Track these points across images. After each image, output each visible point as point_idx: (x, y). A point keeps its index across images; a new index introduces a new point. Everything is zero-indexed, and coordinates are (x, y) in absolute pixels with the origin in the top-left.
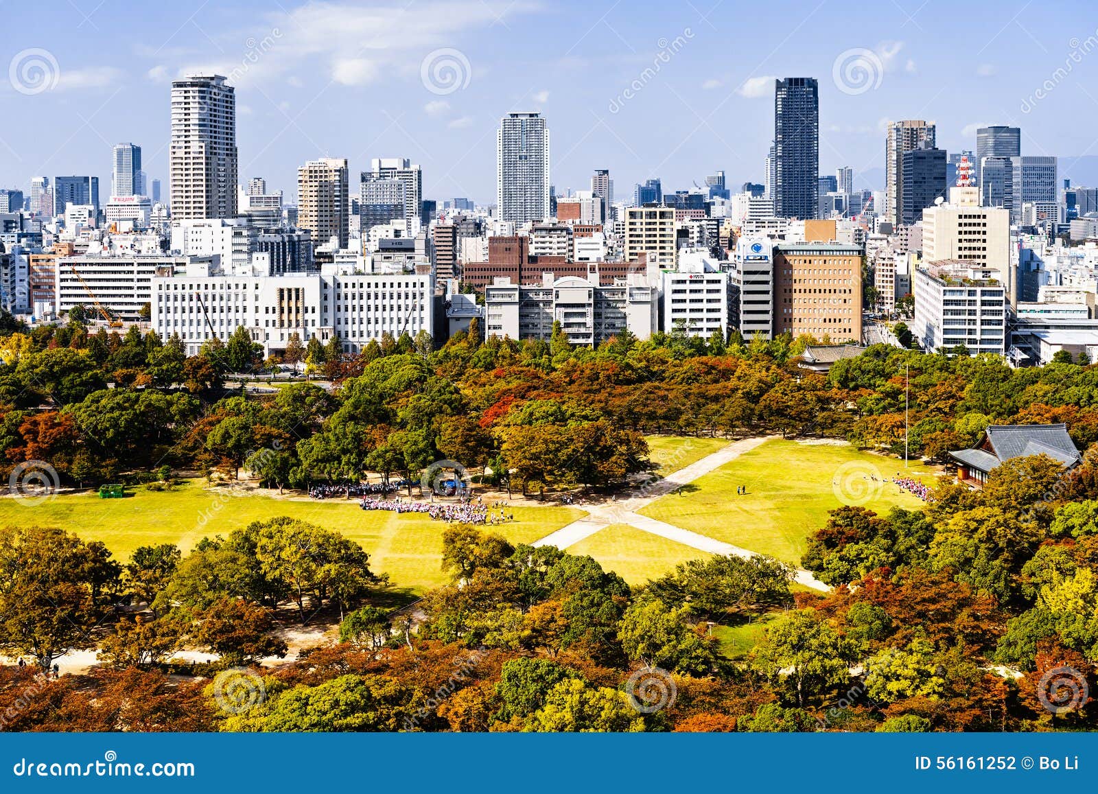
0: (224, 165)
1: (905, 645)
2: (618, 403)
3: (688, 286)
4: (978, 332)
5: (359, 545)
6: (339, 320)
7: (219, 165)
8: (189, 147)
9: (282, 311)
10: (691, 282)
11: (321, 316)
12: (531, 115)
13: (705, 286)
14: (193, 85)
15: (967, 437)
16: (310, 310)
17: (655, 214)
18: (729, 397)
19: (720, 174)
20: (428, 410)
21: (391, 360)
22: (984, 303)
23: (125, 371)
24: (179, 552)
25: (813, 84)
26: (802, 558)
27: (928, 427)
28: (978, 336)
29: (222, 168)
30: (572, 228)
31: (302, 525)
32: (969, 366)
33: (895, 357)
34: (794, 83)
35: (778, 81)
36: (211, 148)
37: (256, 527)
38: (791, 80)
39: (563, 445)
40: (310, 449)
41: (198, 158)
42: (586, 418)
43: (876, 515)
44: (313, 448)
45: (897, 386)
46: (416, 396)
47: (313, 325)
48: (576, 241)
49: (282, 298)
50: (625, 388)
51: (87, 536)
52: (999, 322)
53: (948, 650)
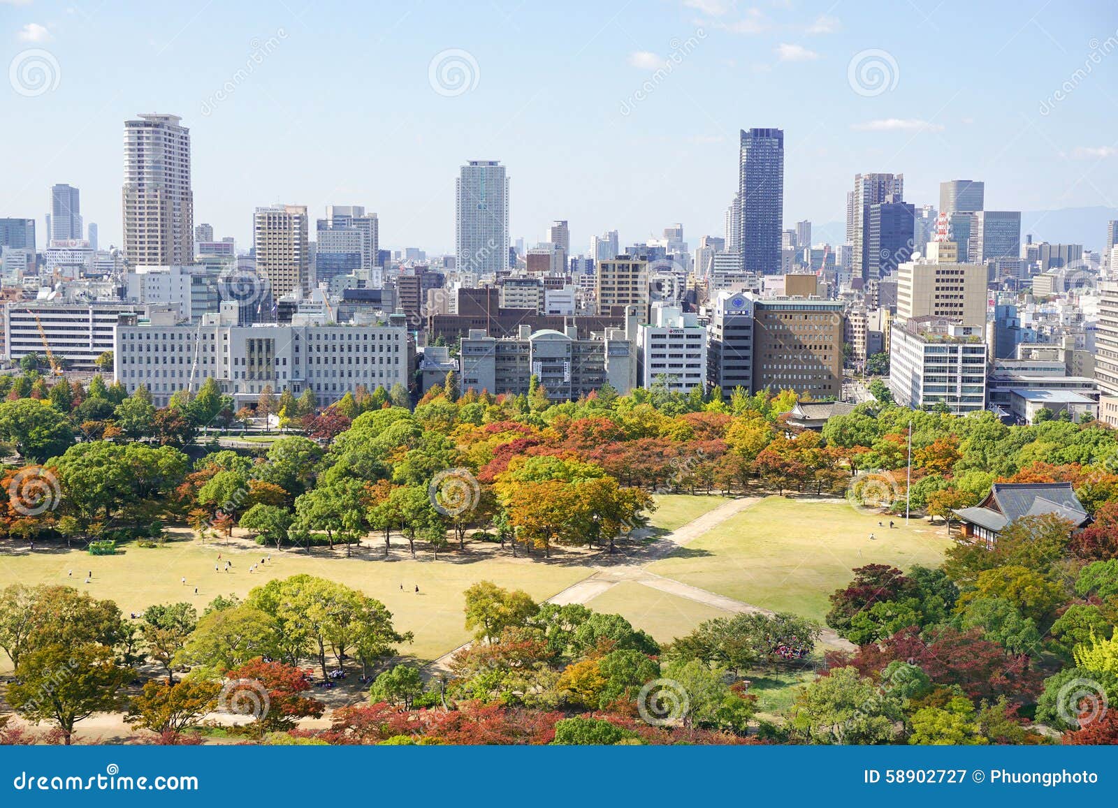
0: (179, 210)
1: (944, 704)
2: (613, 459)
3: (667, 341)
4: (959, 390)
5: (382, 603)
6: (311, 372)
7: (174, 209)
8: (143, 191)
9: (252, 363)
10: (671, 336)
11: (293, 369)
12: (491, 163)
13: (685, 341)
14: (147, 125)
15: (971, 495)
16: (281, 362)
17: (628, 267)
18: (725, 454)
19: (679, 227)
20: (426, 466)
21: (380, 414)
22: (965, 360)
23: (92, 423)
24: (195, 610)
25: (778, 135)
26: (827, 617)
27: (930, 485)
28: (958, 394)
29: (178, 213)
30: (542, 280)
31: (323, 583)
32: (963, 424)
33: (886, 414)
34: (759, 133)
35: (743, 132)
36: (166, 191)
37: (275, 586)
38: (756, 130)
39: (571, 502)
40: (309, 504)
41: (152, 202)
42: (589, 475)
43: (901, 573)
44: (313, 503)
45: (894, 443)
46: (412, 451)
47: (284, 377)
48: (548, 293)
49: (252, 349)
50: (620, 445)
51: (99, 595)
52: (980, 380)
53: (989, 708)
